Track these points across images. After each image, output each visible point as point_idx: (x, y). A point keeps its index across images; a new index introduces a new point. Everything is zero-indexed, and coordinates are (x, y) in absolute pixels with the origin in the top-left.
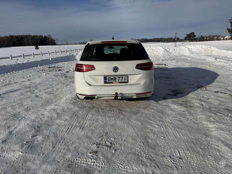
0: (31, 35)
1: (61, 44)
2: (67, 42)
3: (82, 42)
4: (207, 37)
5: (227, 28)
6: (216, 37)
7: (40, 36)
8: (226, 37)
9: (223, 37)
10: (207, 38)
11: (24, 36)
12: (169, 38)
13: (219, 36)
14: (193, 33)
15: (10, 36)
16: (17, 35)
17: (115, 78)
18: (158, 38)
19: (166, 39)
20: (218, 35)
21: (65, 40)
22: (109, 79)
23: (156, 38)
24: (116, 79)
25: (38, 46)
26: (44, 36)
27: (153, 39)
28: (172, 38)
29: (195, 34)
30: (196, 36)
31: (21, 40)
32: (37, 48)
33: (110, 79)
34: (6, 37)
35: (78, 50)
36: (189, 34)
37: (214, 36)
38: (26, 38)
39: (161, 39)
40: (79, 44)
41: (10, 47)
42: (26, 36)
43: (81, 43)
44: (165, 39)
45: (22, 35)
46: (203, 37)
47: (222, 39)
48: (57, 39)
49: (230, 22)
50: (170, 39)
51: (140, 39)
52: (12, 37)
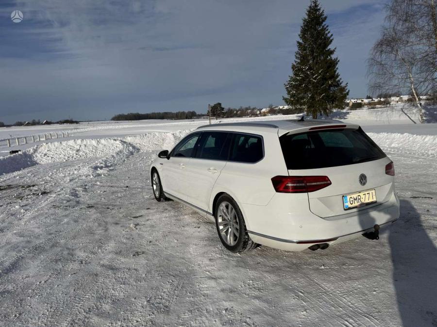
4: (238, 109)
5: (283, 97)
6: (250, 111)
8: (264, 110)
9: (260, 110)
10: (237, 111)
12: (179, 112)
13: (254, 109)
14: (220, 104)
17: (359, 197)
18: (160, 113)
19: (174, 113)
20: (252, 107)
22: (351, 199)
23: (156, 112)
24: (361, 199)
27: (150, 114)
28: (183, 113)
29: (223, 106)
30: (224, 108)
33: (352, 201)
36: (214, 107)
37: (247, 109)
39: (166, 113)
44: (172, 114)
46: (232, 110)
47: (258, 112)
49: (286, 88)
50: (181, 114)
51: (127, 114)
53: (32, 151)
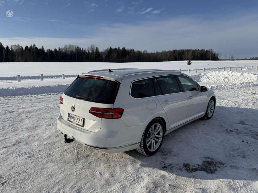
0: (193, 49)
1: (224, 59)
2: (232, 57)
3: (255, 57)
7: (202, 50)
11: (186, 50)
15: (173, 50)
16: (179, 49)
21: (230, 55)
25: (191, 61)
26: (206, 50)
31: (182, 54)
32: (189, 63)
34: (170, 52)
35: (223, 68)
38: (186, 53)
40: (249, 60)
41: (171, 61)
42: (188, 51)
43: (253, 58)
45: (184, 49)
48: (220, 54)
52: (174, 51)
53: (203, 75)
